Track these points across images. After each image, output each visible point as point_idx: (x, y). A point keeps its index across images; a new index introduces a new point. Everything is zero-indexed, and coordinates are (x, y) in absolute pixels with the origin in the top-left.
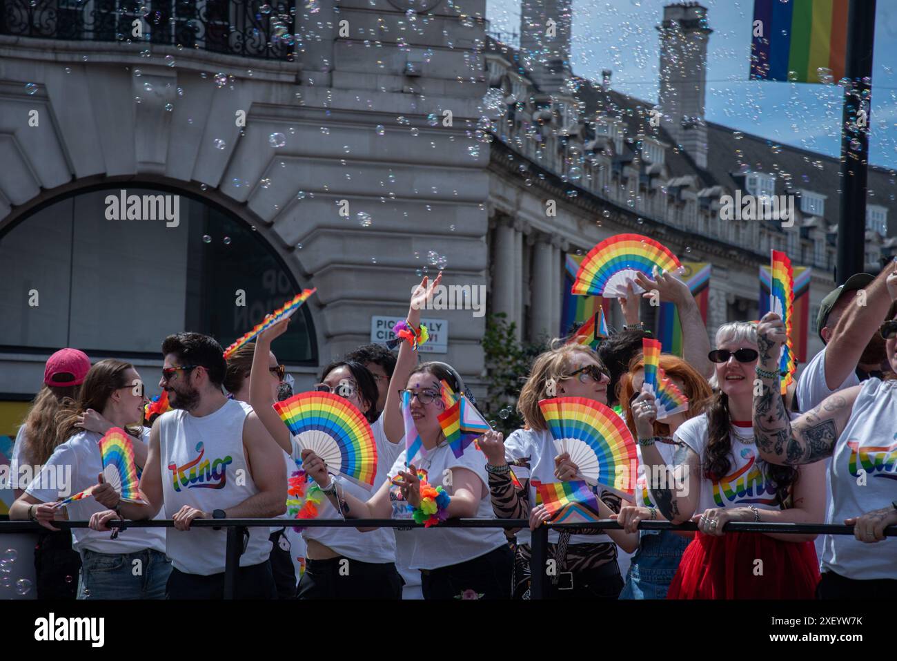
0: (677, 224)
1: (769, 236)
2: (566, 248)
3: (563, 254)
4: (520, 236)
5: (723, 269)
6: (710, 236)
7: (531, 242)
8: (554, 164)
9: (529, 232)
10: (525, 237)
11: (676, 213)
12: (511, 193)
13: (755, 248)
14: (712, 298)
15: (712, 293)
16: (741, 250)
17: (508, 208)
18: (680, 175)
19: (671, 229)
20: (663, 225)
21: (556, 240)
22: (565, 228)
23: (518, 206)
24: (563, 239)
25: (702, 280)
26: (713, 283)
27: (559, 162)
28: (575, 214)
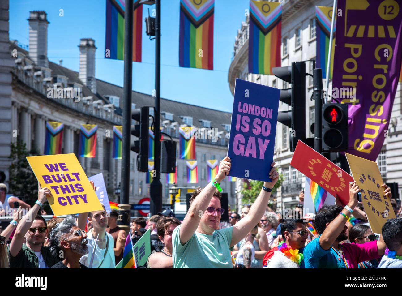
0: (87, 113)
1: (117, 117)
2: (47, 119)
3: (46, 122)
4: (30, 116)
5: (102, 128)
6: (98, 117)
7: (34, 118)
8: (42, 91)
9: (33, 114)
10: (32, 116)
11: (86, 109)
12: (27, 100)
13: (112, 121)
14: (98, 138)
15: (98, 136)
16: (108, 122)
17: (26, 106)
18: (87, 96)
19: (84, 114)
20: (81, 113)
21: (43, 117)
22: (47, 113)
23: (29, 104)
24: (46, 117)
25: (94, 131)
26: (98, 132)
27: (44, 90)
28: (50, 108)
